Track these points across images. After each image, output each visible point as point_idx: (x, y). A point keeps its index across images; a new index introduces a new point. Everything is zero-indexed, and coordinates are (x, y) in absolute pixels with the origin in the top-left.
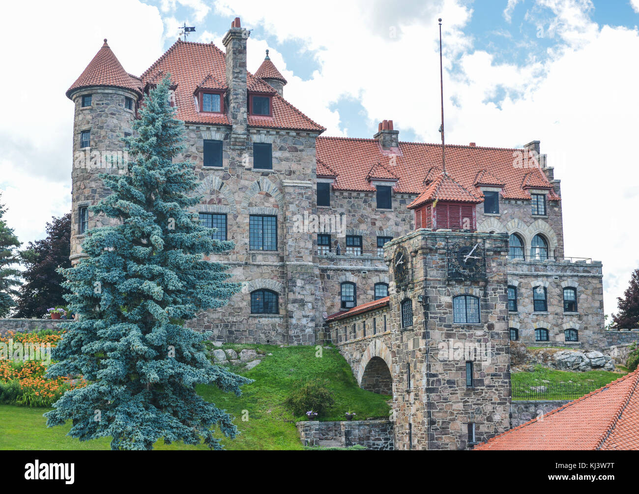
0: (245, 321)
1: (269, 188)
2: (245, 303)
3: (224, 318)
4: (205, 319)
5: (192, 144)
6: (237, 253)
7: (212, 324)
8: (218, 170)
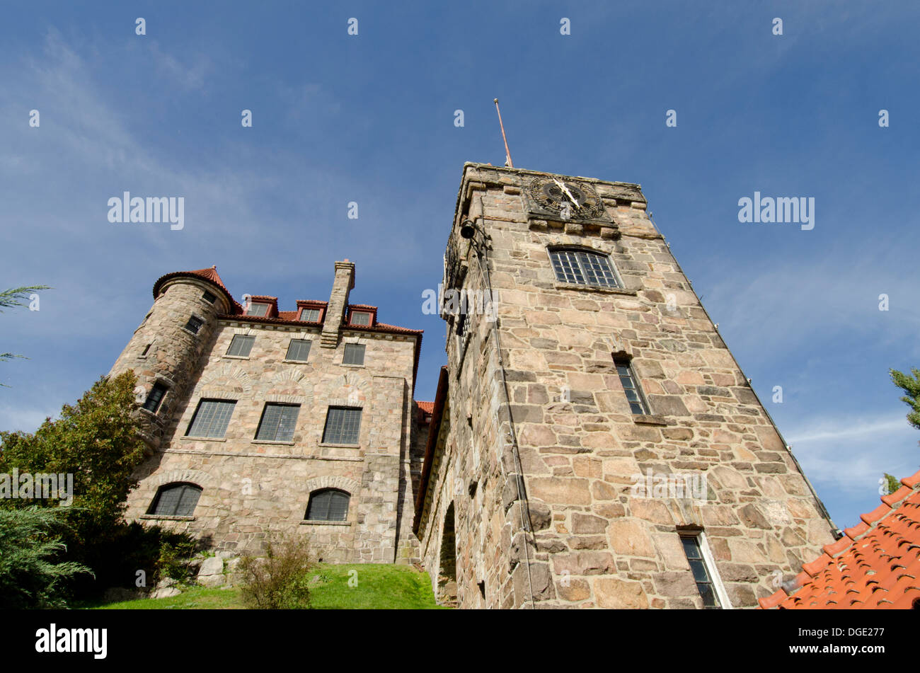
0: (291, 530)
1: (356, 381)
2: (298, 506)
3: (262, 525)
4: (231, 526)
5: (276, 341)
6: (304, 446)
7: (239, 534)
8: (301, 364)
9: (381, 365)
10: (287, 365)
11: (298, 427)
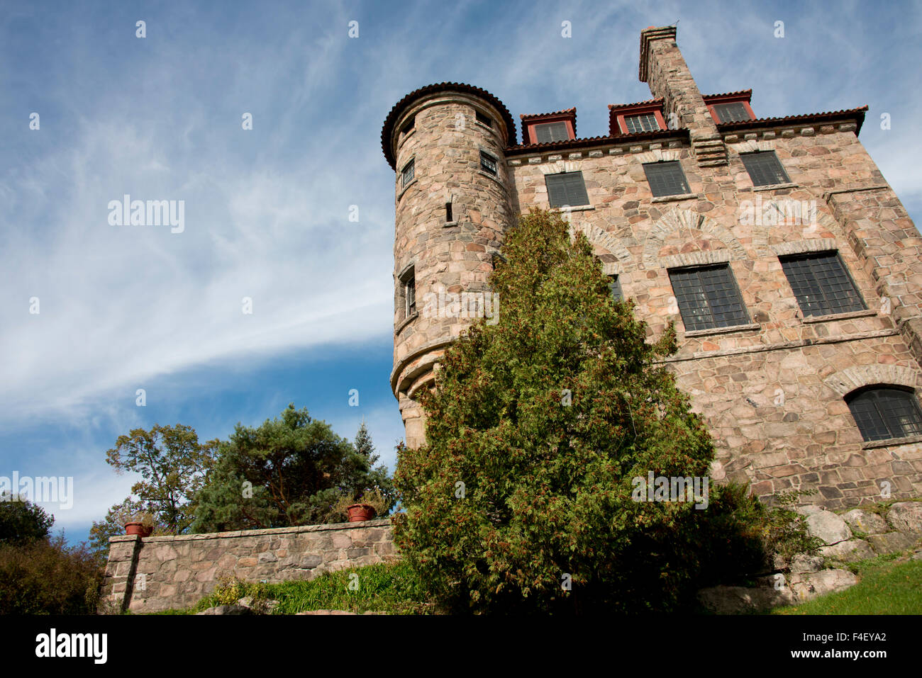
0: (856, 462)
2: (838, 421)
3: (800, 461)
4: (748, 472)
5: (623, 171)
6: (778, 326)
7: (771, 481)
8: (685, 199)
9: (822, 177)
10: (662, 205)
11: (748, 299)
